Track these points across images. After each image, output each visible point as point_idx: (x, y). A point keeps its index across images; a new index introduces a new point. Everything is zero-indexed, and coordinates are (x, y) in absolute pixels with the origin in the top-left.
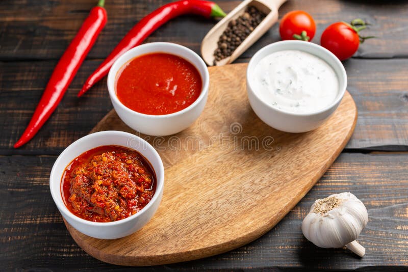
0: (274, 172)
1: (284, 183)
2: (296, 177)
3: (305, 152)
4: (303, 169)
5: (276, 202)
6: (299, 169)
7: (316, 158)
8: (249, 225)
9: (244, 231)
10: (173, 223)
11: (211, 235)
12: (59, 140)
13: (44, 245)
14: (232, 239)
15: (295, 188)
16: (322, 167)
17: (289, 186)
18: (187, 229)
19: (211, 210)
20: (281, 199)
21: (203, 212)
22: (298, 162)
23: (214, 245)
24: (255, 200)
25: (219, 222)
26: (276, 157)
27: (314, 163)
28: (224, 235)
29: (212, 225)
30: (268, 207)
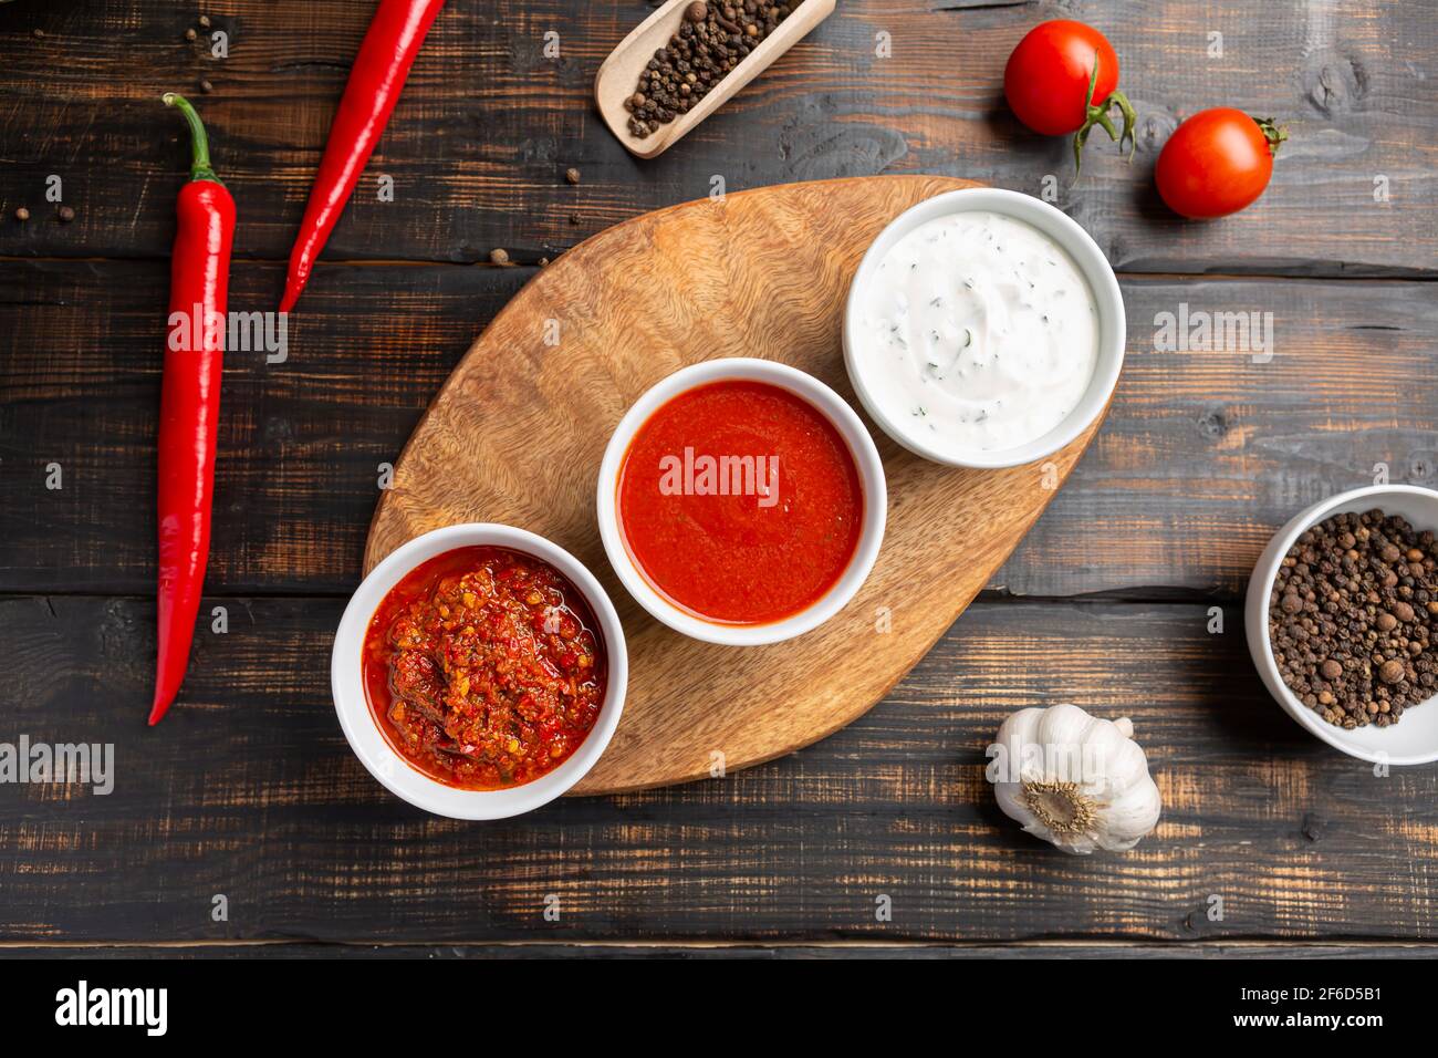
0: (899, 550)
1: (923, 583)
2: (952, 565)
3: (981, 487)
4: (971, 542)
5: (901, 639)
6: (961, 542)
7: (1005, 507)
8: (832, 704)
9: (822, 720)
10: (650, 699)
11: (741, 733)
12: (293, 552)
13: (285, 864)
14: (790, 743)
15: (950, 597)
16: (1019, 535)
17: (934, 594)
18: (685, 715)
19: (742, 665)
20: (913, 632)
21: (722, 669)
22: (960, 520)
23: (748, 758)
24: (850, 635)
25: (760, 696)
26: (905, 504)
27: (1000, 524)
28: (772, 734)
29: (744, 706)
30: (880, 655)
